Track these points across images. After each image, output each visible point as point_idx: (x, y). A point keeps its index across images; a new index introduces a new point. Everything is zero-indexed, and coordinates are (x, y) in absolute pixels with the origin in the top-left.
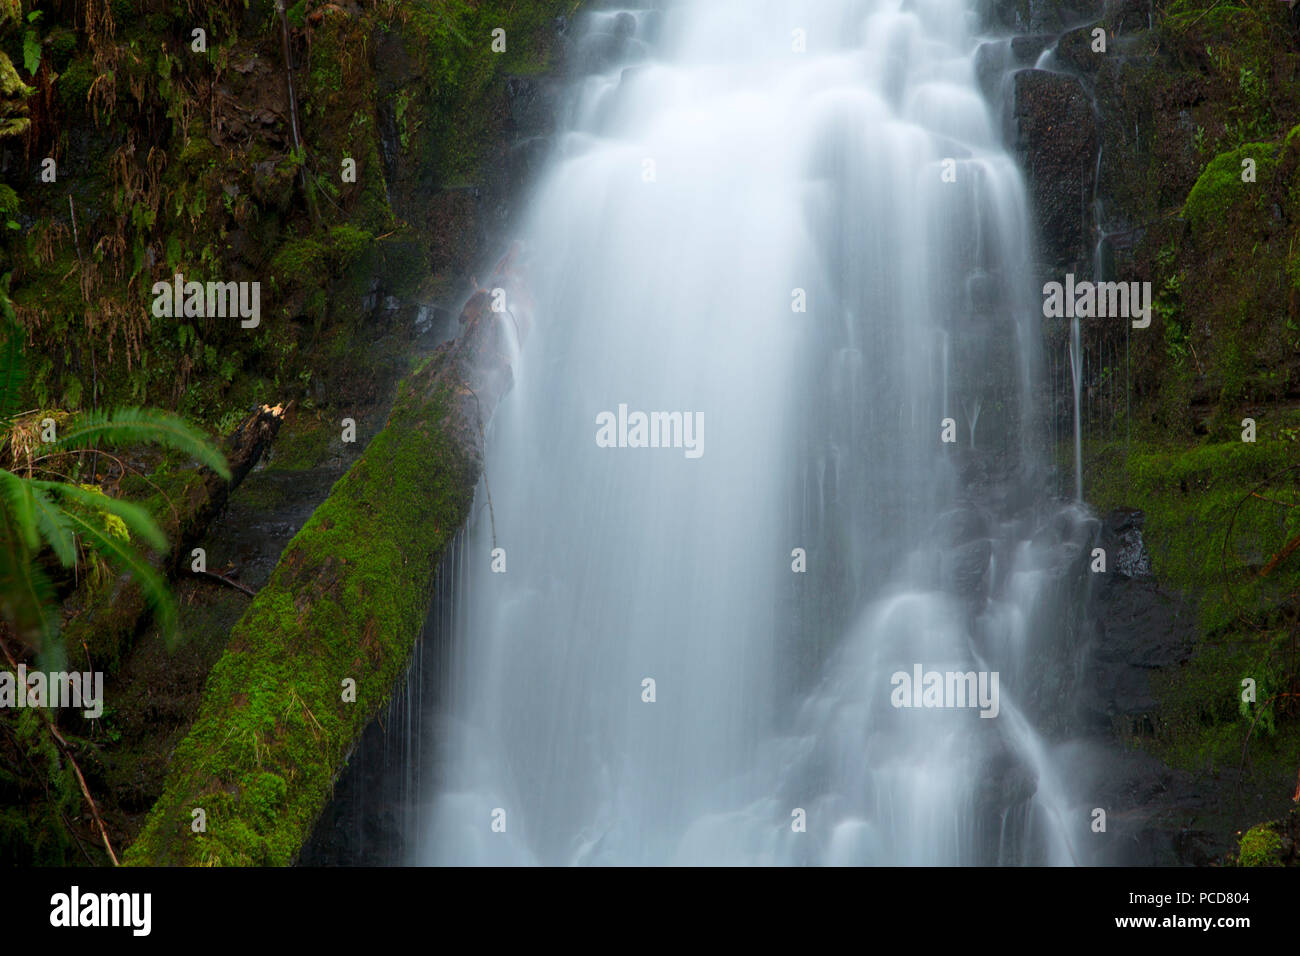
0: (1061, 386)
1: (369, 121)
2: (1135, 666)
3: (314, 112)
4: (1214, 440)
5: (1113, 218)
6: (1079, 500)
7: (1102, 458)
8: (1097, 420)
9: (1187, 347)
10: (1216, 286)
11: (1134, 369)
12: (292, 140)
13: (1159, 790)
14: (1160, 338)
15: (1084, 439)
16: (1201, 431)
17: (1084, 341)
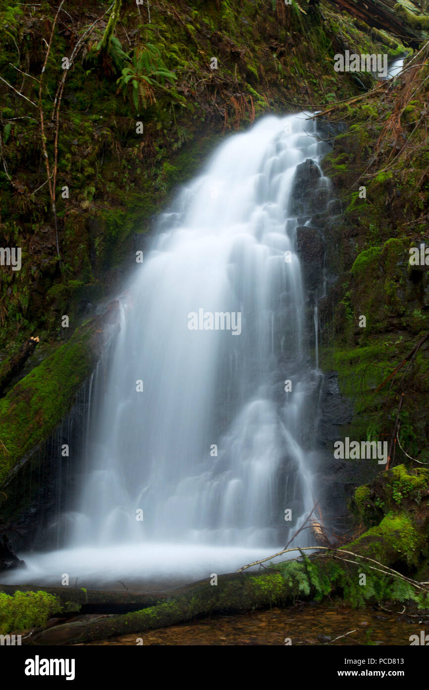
0: (311, 330)
1: (84, 247)
2: (334, 424)
3: (66, 244)
4: (362, 346)
5: (330, 275)
6: (317, 368)
7: (325, 354)
8: (323, 340)
9: (353, 316)
10: (362, 295)
11: (335, 323)
12: (57, 252)
13: (341, 468)
14: (344, 313)
15: (319, 346)
16: (357, 344)
17: (319, 314)
